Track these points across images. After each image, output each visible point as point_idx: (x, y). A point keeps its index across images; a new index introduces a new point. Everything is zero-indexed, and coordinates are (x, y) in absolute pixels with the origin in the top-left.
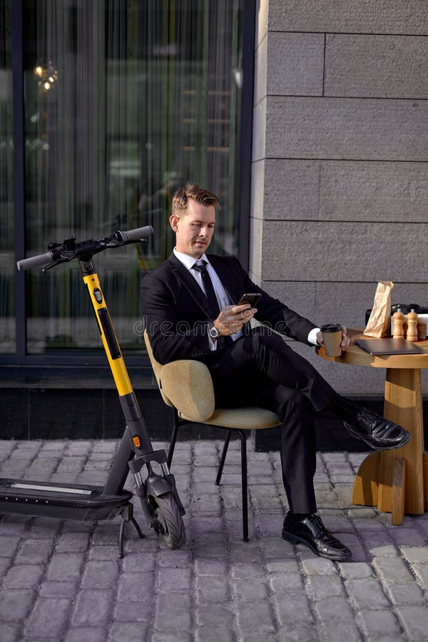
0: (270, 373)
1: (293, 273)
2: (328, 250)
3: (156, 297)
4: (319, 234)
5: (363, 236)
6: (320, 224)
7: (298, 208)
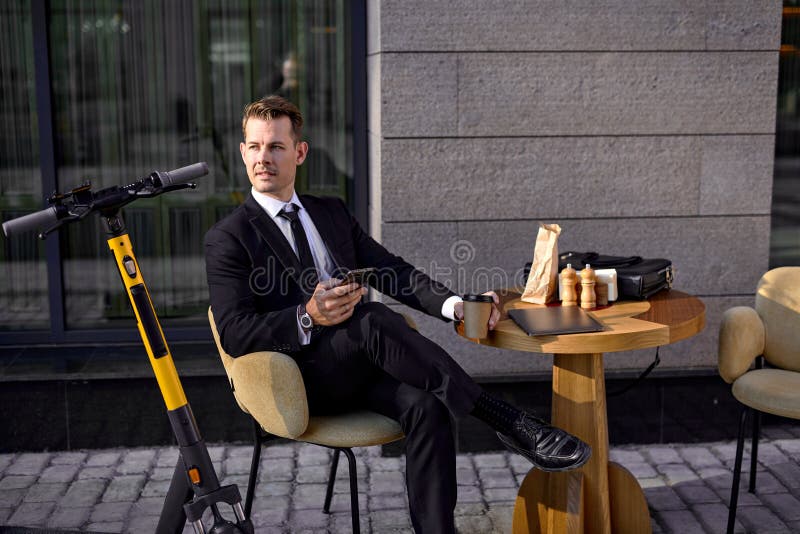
0: (386, 367)
1: (426, 210)
2: (472, 177)
3: (225, 260)
4: (459, 154)
5: (521, 156)
6: (460, 141)
7: (429, 120)
